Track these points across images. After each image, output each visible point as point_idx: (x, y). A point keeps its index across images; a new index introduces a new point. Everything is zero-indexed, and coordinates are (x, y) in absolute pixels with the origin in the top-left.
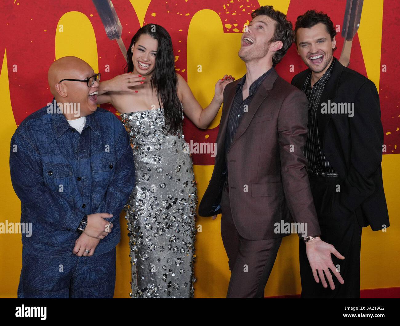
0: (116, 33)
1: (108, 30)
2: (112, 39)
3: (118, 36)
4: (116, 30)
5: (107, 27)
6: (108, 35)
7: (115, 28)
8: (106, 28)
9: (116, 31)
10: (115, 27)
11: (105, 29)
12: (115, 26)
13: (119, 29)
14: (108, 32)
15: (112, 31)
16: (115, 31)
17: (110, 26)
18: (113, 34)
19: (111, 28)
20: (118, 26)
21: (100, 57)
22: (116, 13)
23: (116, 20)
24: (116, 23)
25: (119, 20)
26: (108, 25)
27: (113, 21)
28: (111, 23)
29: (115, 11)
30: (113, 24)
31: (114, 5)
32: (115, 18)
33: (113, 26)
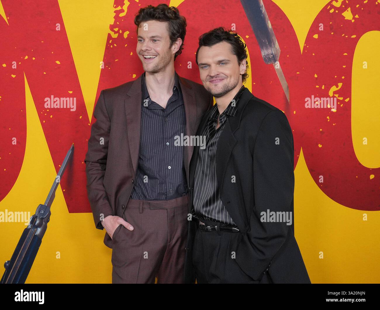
0: (273, 56)
1: (264, 53)
2: (269, 63)
3: (275, 59)
4: (273, 53)
6: (264, 58)
7: (272, 50)
8: (262, 51)
9: (274, 54)
11: (262, 52)
12: (272, 49)
13: (277, 52)
14: (265, 56)
15: (268, 55)
16: (272, 54)
17: (267, 49)
18: (269, 58)
20: (276, 48)
21: (254, 84)
22: (274, 34)
23: (273, 42)
24: (274, 45)
25: (277, 42)
26: (265, 47)
27: (270, 43)
28: (268, 46)
29: (273, 32)
30: (271, 46)
31: (272, 25)
32: (272, 39)
33: (270, 48)
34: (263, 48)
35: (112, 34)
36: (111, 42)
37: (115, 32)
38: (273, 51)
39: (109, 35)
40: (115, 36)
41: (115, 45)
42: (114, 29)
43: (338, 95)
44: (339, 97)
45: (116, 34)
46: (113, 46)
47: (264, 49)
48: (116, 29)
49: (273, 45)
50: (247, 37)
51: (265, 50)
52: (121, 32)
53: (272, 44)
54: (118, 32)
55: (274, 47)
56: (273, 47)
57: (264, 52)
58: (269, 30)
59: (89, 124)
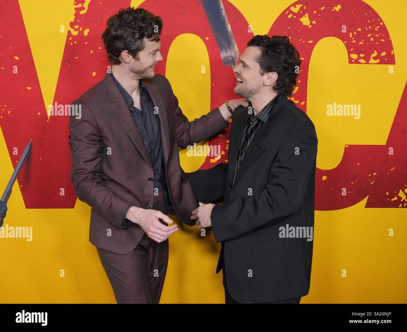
0: (232, 58)
1: (224, 55)
2: (228, 66)
3: (234, 62)
6: (224, 60)
9: (233, 56)
11: (221, 54)
12: (231, 51)
13: (236, 55)
14: (224, 58)
15: (228, 57)
16: (231, 56)
17: (226, 51)
18: (228, 60)
19: (227, 53)
21: (213, 85)
22: (233, 37)
23: (232, 44)
25: (236, 45)
26: (224, 49)
27: (230, 45)
28: (227, 48)
29: (233, 35)
30: (230, 49)
31: (232, 28)
32: (232, 42)
33: (230, 51)
34: (222, 51)
35: (72, 31)
36: (71, 39)
37: (76, 30)
38: (232, 54)
39: (69, 32)
40: (75, 33)
41: (75, 42)
42: (75, 26)
43: (294, 98)
44: (295, 100)
45: (76, 31)
46: (73, 43)
47: (224, 51)
48: (77, 27)
49: (232, 48)
50: (207, 39)
51: (224, 53)
52: (81, 29)
53: (232, 46)
54: (78, 29)
55: (234, 50)
56: (232, 50)
58: (229, 33)
59: (48, 121)
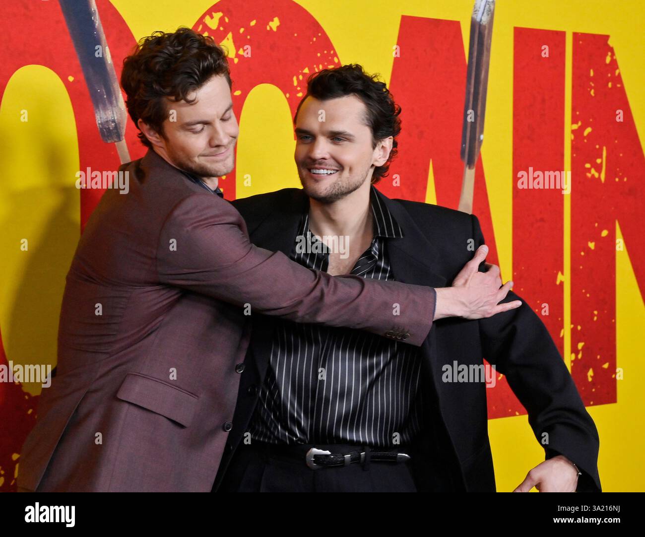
0: (116, 125)
1: (101, 118)
2: (109, 142)
3: (118, 133)
4: (116, 118)
5: (99, 110)
6: (101, 129)
7: (113, 113)
8: (97, 113)
9: (116, 121)
10: (115, 113)
11: (96, 115)
12: (114, 108)
13: (121, 117)
14: (101, 124)
15: (107, 121)
16: (113, 121)
17: (105, 109)
18: (109, 128)
19: (106, 113)
20: (119, 108)
23: (115, 94)
24: (117, 101)
25: (121, 94)
26: (102, 105)
27: (110, 97)
28: (107, 101)
29: (114, 73)
30: (111, 103)
31: (112, 57)
32: (114, 89)
33: (110, 108)
34: (97, 107)
38: (115, 116)
47: (100, 108)
49: (115, 102)
51: (101, 112)
53: (114, 98)
55: (117, 106)
56: (115, 107)
57: (100, 116)
58: (108, 68)
